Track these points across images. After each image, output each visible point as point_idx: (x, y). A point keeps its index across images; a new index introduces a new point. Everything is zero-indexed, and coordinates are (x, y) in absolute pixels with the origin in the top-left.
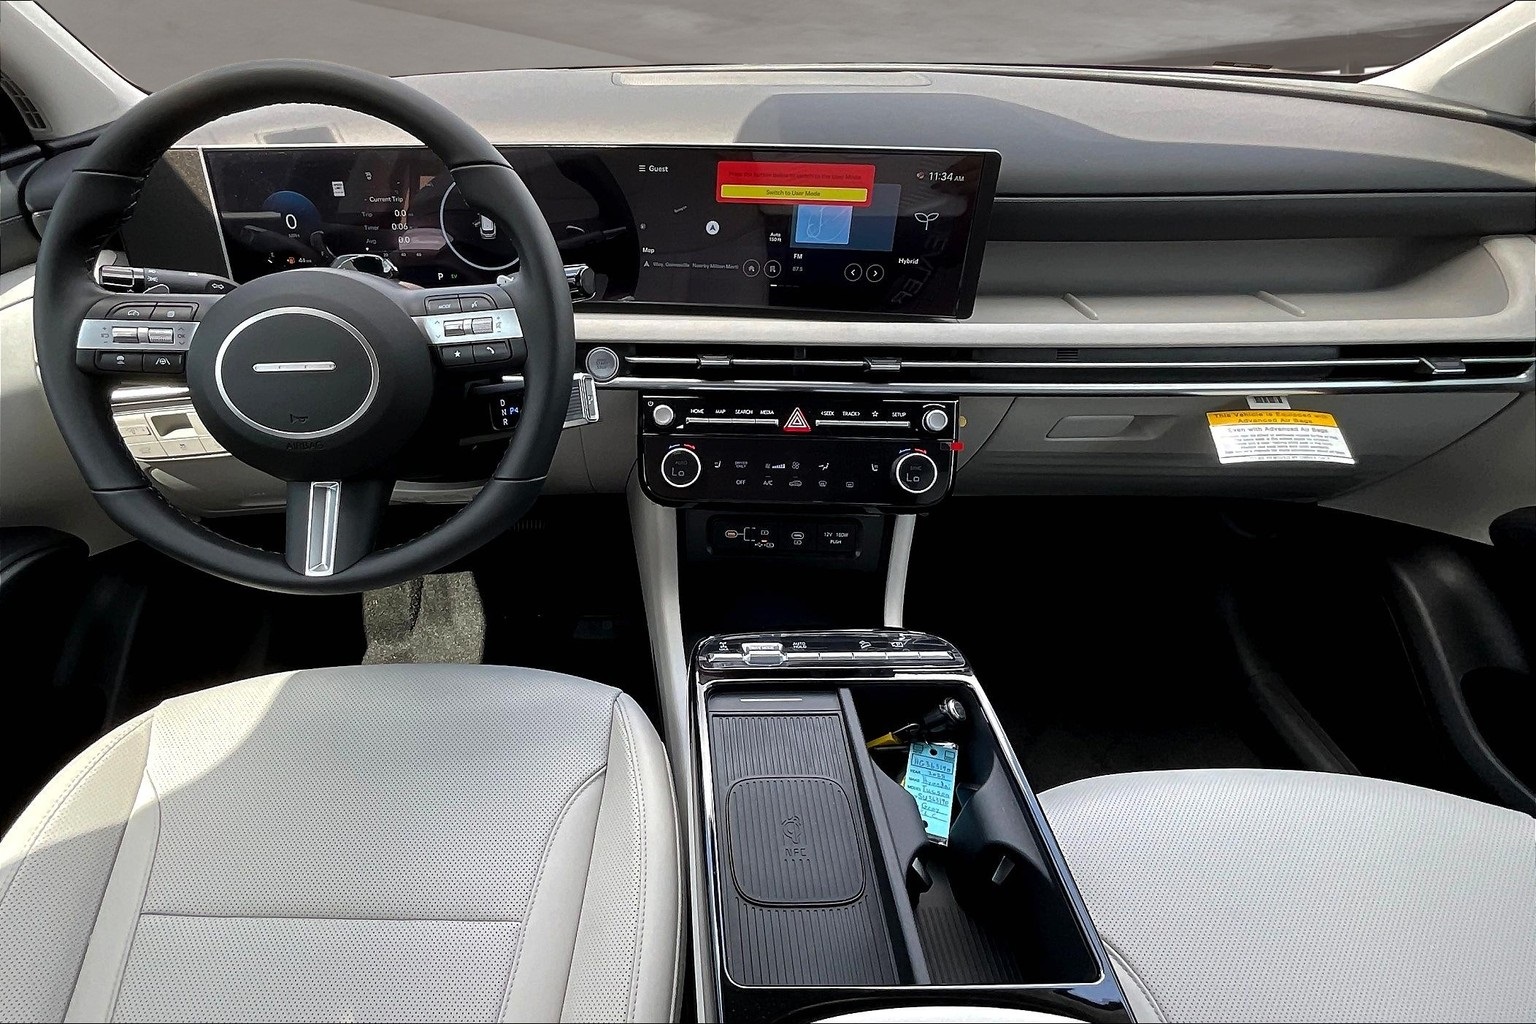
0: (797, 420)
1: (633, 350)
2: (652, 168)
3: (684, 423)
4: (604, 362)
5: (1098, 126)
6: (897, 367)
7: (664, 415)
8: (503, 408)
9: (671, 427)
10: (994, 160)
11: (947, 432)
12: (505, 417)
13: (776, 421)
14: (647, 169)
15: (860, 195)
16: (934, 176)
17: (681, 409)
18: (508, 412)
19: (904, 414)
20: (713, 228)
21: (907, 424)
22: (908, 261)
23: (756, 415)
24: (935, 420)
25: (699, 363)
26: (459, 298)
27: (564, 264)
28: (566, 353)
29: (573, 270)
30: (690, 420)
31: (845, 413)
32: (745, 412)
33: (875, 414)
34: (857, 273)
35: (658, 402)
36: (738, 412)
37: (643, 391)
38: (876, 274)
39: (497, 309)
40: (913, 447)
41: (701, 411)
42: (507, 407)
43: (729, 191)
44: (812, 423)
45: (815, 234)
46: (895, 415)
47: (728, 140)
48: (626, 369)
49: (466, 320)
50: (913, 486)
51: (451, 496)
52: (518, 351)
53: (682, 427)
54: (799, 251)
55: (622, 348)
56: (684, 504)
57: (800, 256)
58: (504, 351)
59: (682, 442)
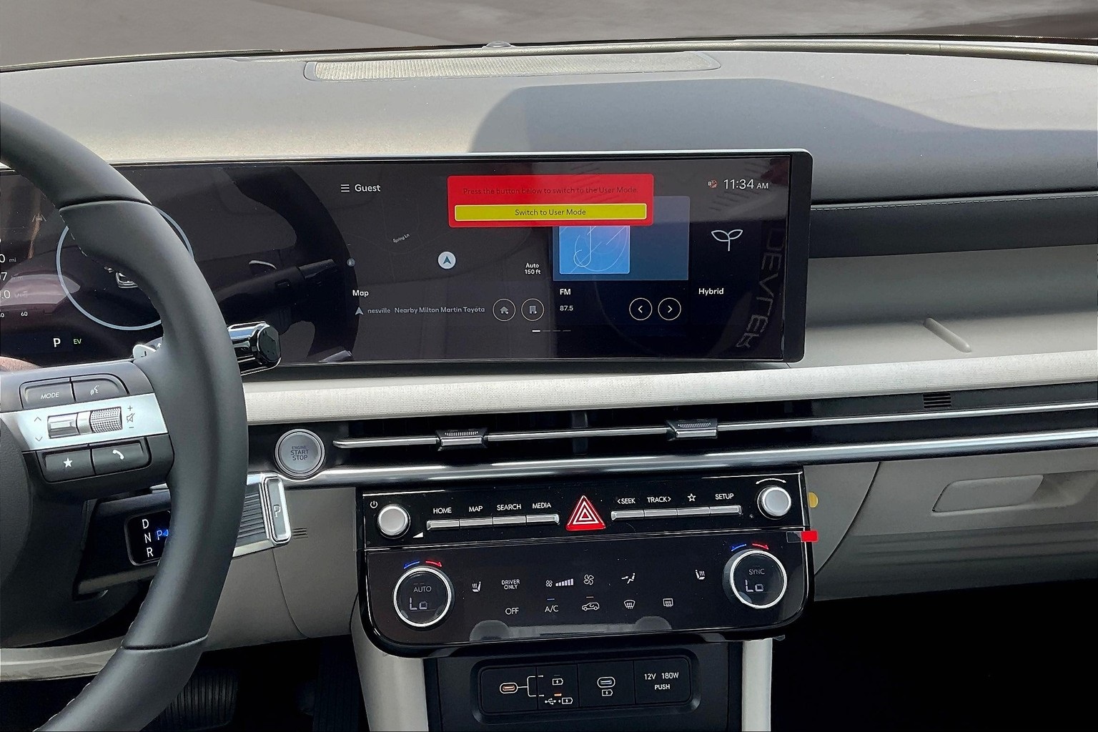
0: (585, 515)
1: (345, 429)
2: (359, 188)
3: (424, 528)
4: (304, 450)
5: (930, 112)
6: (712, 432)
7: (393, 520)
8: (146, 531)
9: (406, 537)
10: (805, 160)
11: (793, 516)
12: (149, 544)
13: (556, 518)
14: (352, 188)
15: (637, 211)
16: (730, 184)
17: (419, 510)
18: (154, 537)
19: (731, 496)
20: (447, 260)
21: (736, 509)
22: (711, 292)
23: (527, 510)
24: (774, 501)
25: (439, 444)
26: (72, 382)
27: (229, 322)
28: (234, 444)
29: (245, 331)
30: (433, 524)
31: (651, 499)
32: (511, 507)
33: (692, 498)
34: (646, 309)
35: (384, 502)
36: (500, 508)
37: (361, 487)
38: (672, 311)
39: (128, 394)
40: (749, 542)
41: (449, 510)
42: (152, 530)
43: (465, 213)
44: (605, 517)
45: (584, 263)
46: (718, 497)
47: (460, 148)
48: (335, 457)
49: (81, 413)
50: (757, 598)
51: (73, 666)
52: (161, 453)
53: (421, 535)
54: (566, 285)
55: (326, 428)
56: (432, 651)
57: (568, 292)
58: (138, 454)
59: (423, 558)
